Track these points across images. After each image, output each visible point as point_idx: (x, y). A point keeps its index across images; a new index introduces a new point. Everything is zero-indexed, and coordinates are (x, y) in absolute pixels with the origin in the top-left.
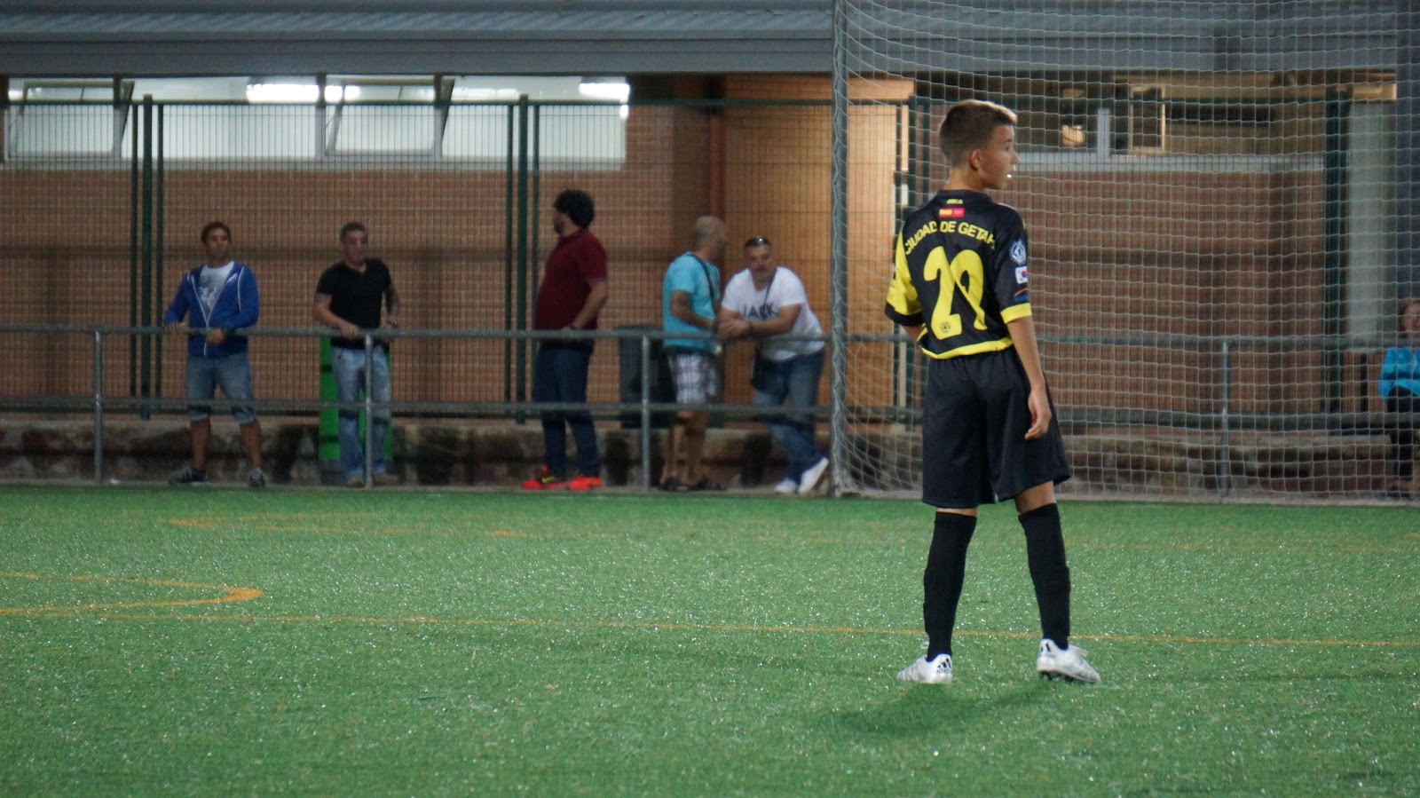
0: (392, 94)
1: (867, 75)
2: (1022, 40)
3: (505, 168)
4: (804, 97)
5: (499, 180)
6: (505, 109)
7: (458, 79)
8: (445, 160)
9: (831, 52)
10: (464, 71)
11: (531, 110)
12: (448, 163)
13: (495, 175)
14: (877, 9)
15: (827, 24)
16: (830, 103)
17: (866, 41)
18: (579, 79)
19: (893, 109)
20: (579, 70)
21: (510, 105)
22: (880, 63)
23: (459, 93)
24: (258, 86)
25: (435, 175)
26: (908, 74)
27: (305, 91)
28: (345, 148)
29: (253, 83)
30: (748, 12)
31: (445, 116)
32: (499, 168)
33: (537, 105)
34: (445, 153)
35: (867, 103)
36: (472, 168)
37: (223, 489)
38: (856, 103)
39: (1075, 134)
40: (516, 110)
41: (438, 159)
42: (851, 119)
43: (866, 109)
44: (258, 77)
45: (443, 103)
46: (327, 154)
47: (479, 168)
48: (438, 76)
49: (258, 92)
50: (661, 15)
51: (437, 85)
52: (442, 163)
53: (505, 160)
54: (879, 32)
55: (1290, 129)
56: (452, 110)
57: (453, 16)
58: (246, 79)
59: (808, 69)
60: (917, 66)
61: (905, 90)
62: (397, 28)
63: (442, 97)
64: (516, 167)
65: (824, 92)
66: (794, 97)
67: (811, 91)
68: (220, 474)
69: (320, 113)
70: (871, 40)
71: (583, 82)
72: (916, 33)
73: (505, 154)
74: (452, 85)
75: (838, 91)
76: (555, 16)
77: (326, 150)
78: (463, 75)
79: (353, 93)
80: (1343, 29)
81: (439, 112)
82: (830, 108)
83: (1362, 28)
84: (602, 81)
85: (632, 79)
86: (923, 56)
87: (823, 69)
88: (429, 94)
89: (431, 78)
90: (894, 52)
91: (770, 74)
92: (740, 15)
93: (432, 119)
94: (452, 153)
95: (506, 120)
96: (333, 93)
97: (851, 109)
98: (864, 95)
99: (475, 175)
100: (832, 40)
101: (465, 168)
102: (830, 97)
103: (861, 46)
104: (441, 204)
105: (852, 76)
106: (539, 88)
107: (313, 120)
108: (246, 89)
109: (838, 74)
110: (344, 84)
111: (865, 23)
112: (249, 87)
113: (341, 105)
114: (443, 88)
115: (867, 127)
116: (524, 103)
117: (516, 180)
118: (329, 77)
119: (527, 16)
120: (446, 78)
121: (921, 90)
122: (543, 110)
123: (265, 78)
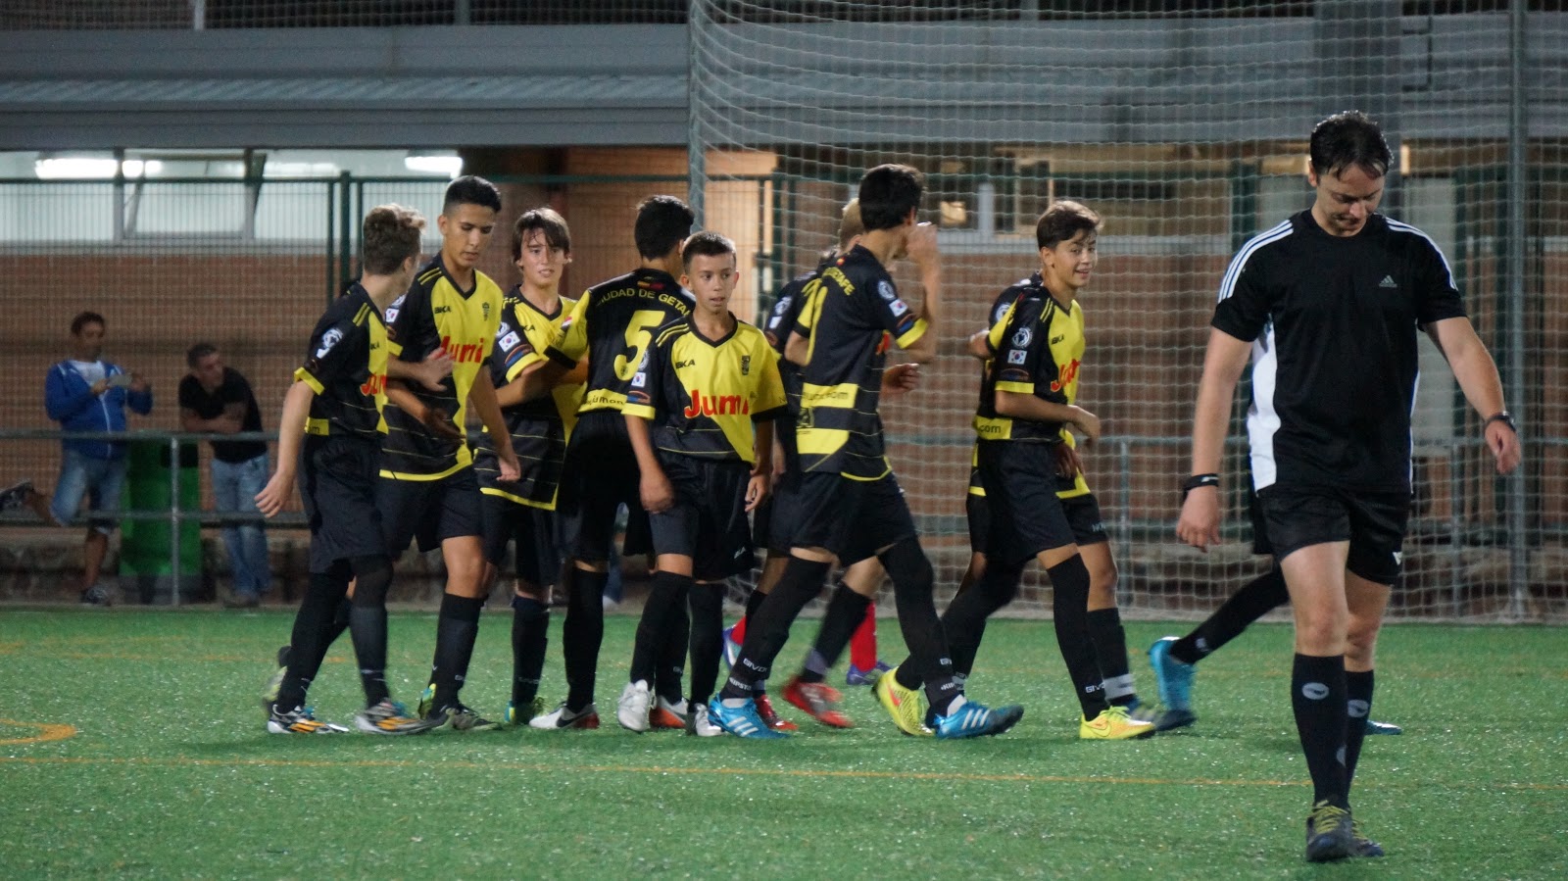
0: (197, 169)
1: (724, 147)
2: (872, 108)
3: (325, 252)
4: (655, 172)
5: (318, 265)
6: (325, 187)
7: (270, 153)
8: (258, 243)
9: (687, 121)
10: (276, 144)
11: (354, 188)
12: (262, 246)
13: (314, 259)
14: (733, 75)
15: (682, 90)
16: (686, 179)
17: (723, 109)
18: (405, 152)
19: (753, 186)
20: (404, 143)
21: (330, 182)
22: (737, 134)
23: (272, 169)
24: (48, 162)
25: (247, 259)
26: (764, 147)
27: (103, 166)
28: (147, 229)
29: (43, 158)
30: (593, 79)
31: (257, 194)
32: (318, 252)
33: (361, 182)
34: (258, 234)
35: (724, 178)
36: (288, 251)
37: (15, 609)
38: (714, 178)
39: (954, 212)
40: (338, 188)
41: (251, 243)
42: (707, 195)
43: (725, 185)
44: (49, 151)
45: (254, 180)
46: (124, 238)
47: (296, 252)
48: (249, 150)
49: (48, 168)
50: (496, 82)
51: (247, 159)
52: (255, 247)
53: (325, 242)
54: (737, 99)
55: (1187, 209)
56: (265, 188)
57: (237, 84)
58: (36, 154)
59: (659, 141)
60: (774, 138)
61: (766, 164)
62: (201, 97)
63: (253, 174)
64: (337, 251)
65: (679, 167)
66: (644, 172)
67: (662, 166)
68: (10, 592)
69: (119, 191)
70: (727, 108)
71: (410, 155)
72: (774, 102)
73: (325, 236)
74: (264, 159)
75: (694, 166)
76: (379, 82)
77: (125, 232)
78: (276, 148)
79: (154, 168)
80: (1277, 95)
81: (251, 190)
82: (685, 184)
83: (1298, 93)
84: (430, 155)
85: (464, 152)
86: (780, 128)
87: (679, 141)
88: (239, 170)
89: (240, 152)
90: (750, 122)
91: (616, 147)
92: (585, 82)
93: (242, 200)
94: (266, 236)
95: (325, 199)
96: (133, 168)
97: (709, 184)
98: (720, 171)
99: (291, 258)
100: (687, 109)
101: (281, 252)
102: (684, 172)
103: (718, 116)
104: (254, 292)
105: (709, 149)
106: (362, 163)
107: (111, 199)
108: (35, 165)
109: (694, 148)
110: (146, 158)
111: (723, 90)
112: (39, 163)
113: (141, 181)
114: (254, 164)
115: (725, 205)
116: (346, 179)
117: (337, 266)
118: (128, 151)
119: (349, 84)
120: (257, 152)
121: (781, 164)
122: (367, 187)
123: (57, 153)
